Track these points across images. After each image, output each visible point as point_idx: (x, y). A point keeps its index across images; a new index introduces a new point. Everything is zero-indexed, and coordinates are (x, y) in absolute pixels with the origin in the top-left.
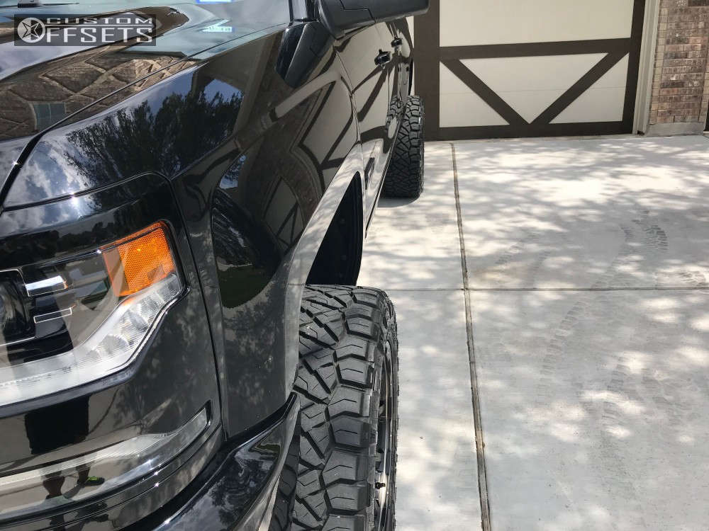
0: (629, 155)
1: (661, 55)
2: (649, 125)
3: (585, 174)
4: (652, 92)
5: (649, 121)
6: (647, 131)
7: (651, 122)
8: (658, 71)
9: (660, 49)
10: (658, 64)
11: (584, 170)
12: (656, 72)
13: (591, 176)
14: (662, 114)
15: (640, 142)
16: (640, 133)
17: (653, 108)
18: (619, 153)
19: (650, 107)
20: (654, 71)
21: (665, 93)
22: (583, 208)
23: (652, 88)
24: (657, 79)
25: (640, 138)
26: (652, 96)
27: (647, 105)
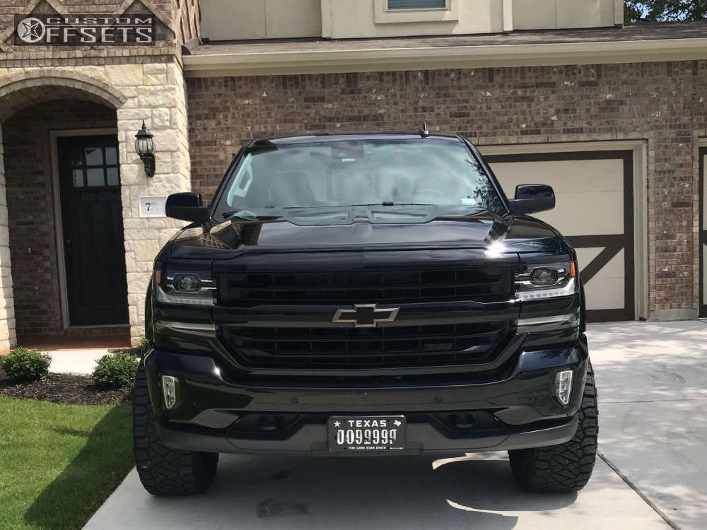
0: (638, 334)
1: (653, 249)
2: (649, 311)
3: (604, 346)
4: (649, 281)
5: (649, 308)
6: (648, 316)
7: (651, 309)
8: (652, 263)
9: (652, 243)
10: (651, 257)
11: (603, 344)
12: (651, 264)
13: (610, 348)
14: (660, 301)
15: (644, 326)
16: (642, 319)
17: (652, 296)
18: (629, 333)
19: (649, 295)
20: (649, 263)
21: (660, 282)
22: (612, 365)
23: (649, 278)
24: (652, 270)
25: (644, 323)
26: (649, 285)
27: (646, 293)
